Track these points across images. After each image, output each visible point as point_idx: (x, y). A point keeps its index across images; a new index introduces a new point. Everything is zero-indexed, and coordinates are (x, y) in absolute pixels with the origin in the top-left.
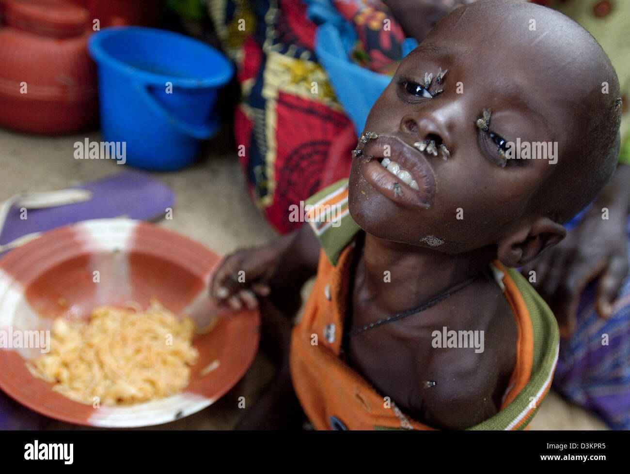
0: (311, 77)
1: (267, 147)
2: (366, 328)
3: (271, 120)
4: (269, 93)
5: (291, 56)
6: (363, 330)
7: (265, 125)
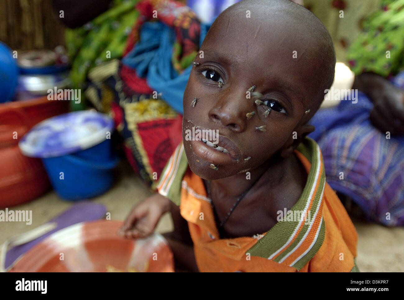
0: (149, 108)
1: (141, 156)
2: (229, 214)
3: (138, 140)
4: (132, 127)
5: (135, 101)
6: (229, 216)
7: (135, 145)
